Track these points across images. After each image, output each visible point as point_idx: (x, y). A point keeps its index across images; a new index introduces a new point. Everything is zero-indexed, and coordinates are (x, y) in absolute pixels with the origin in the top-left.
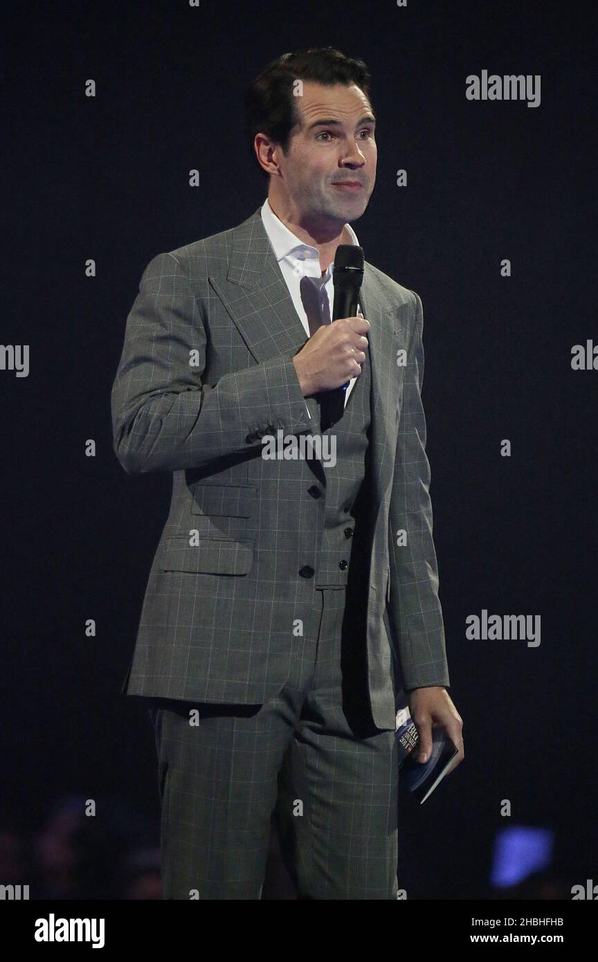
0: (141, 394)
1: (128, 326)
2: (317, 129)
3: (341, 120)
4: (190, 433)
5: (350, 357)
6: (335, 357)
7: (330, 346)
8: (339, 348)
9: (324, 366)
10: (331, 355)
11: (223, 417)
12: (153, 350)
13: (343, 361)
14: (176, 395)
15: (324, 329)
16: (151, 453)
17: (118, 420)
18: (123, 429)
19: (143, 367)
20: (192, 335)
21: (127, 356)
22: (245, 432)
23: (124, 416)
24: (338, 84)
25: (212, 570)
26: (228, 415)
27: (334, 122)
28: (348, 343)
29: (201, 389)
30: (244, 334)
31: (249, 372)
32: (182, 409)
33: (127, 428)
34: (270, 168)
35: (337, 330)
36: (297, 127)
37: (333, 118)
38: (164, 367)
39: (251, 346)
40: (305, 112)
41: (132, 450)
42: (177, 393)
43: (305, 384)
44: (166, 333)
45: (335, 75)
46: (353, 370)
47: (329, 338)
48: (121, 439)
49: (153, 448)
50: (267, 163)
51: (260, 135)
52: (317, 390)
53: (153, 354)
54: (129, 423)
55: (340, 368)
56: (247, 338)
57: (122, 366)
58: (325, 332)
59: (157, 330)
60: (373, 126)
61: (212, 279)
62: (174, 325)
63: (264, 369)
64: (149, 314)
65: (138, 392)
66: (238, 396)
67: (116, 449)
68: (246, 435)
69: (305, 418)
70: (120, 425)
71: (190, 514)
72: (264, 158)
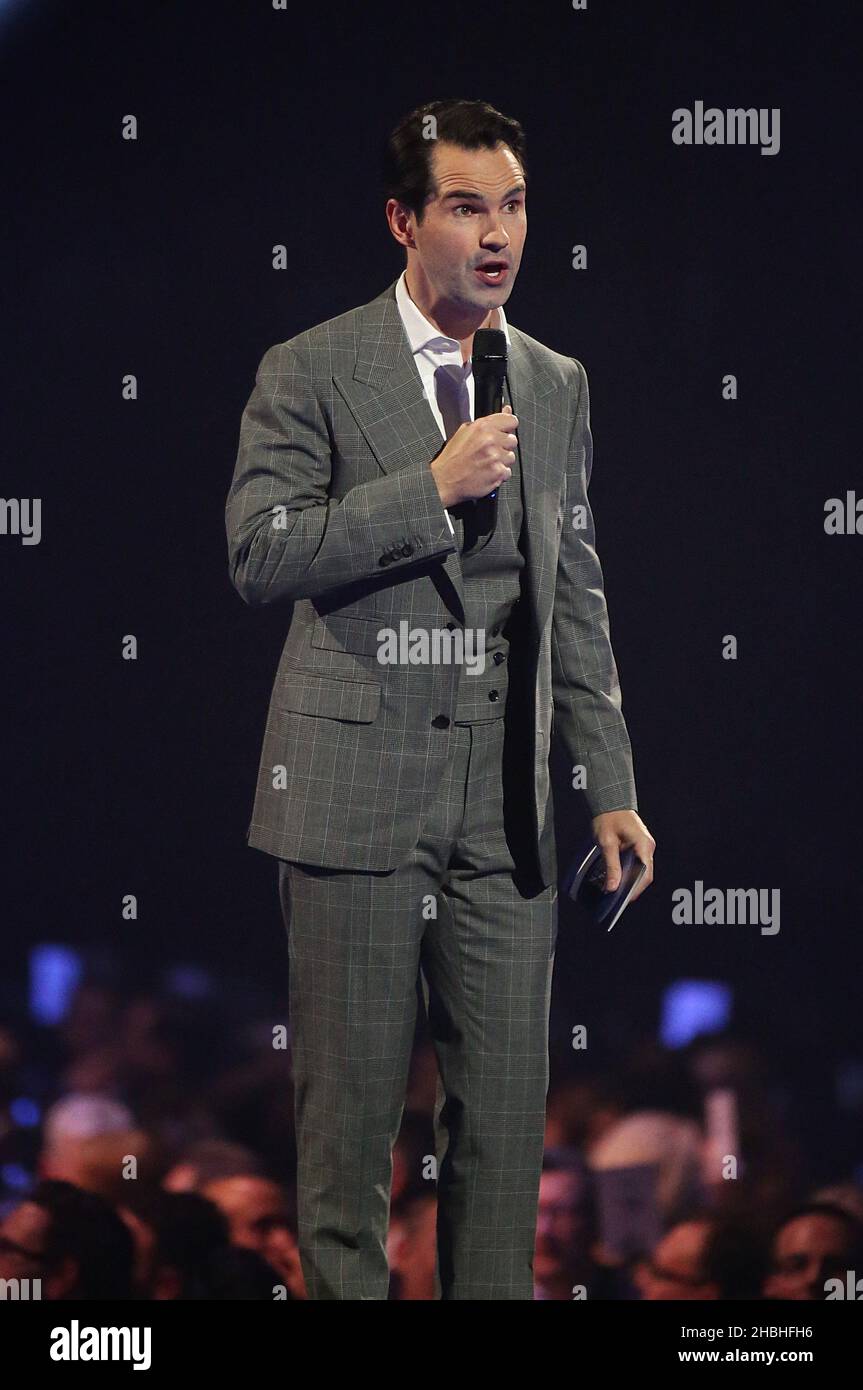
0: (260, 513)
1: (243, 427)
2: (454, 202)
3: (483, 194)
4: (314, 558)
5: (496, 461)
6: (478, 463)
7: (472, 450)
8: (482, 452)
9: (467, 473)
10: (474, 460)
11: (352, 539)
12: (271, 460)
13: (488, 466)
14: (297, 513)
15: (464, 429)
16: (272, 582)
17: (233, 543)
18: (239, 553)
19: (262, 479)
20: (315, 442)
21: (242, 466)
22: (378, 554)
23: (239, 539)
24: (483, 149)
25: (333, 715)
26: (356, 535)
27: (474, 196)
28: (493, 445)
29: (327, 504)
30: (372, 444)
31: (379, 483)
32: (305, 530)
33: (243, 554)
34: (402, 239)
35: (479, 430)
36: (431, 196)
37: (472, 190)
38: (285, 480)
39: (381, 459)
40: (442, 180)
41: (251, 579)
42: (300, 510)
43: (444, 494)
44: (286, 441)
45: (478, 136)
46: (501, 475)
47: (470, 441)
48: (237, 566)
49: (275, 575)
50: (400, 232)
51: (392, 200)
52: (461, 501)
53: (271, 465)
54: (246, 546)
55: (486, 474)
56: (376, 449)
57: (236, 479)
58: (465, 432)
59: (277, 438)
60: (522, 196)
61: (336, 378)
62: (297, 432)
63: (397, 480)
64: (265, 417)
65: (256, 511)
66: (367, 511)
67: (232, 577)
68: (378, 558)
69: (447, 535)
70: (235, 550)
71: (309, 649)
72: (396, 227)
